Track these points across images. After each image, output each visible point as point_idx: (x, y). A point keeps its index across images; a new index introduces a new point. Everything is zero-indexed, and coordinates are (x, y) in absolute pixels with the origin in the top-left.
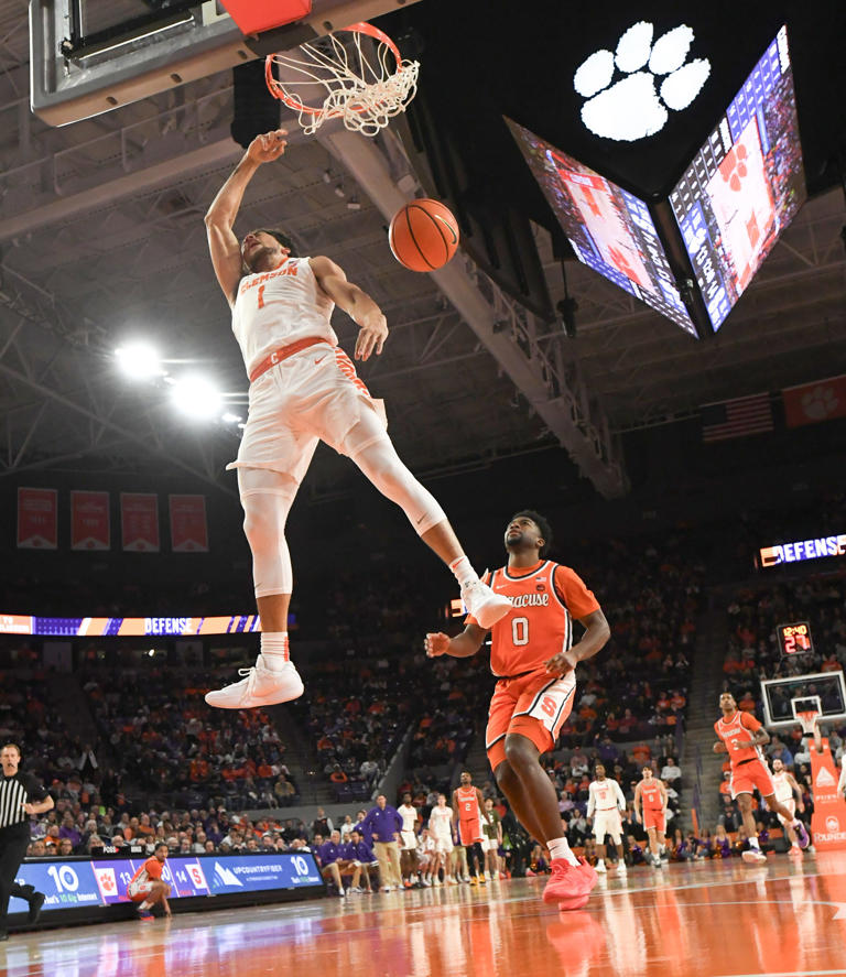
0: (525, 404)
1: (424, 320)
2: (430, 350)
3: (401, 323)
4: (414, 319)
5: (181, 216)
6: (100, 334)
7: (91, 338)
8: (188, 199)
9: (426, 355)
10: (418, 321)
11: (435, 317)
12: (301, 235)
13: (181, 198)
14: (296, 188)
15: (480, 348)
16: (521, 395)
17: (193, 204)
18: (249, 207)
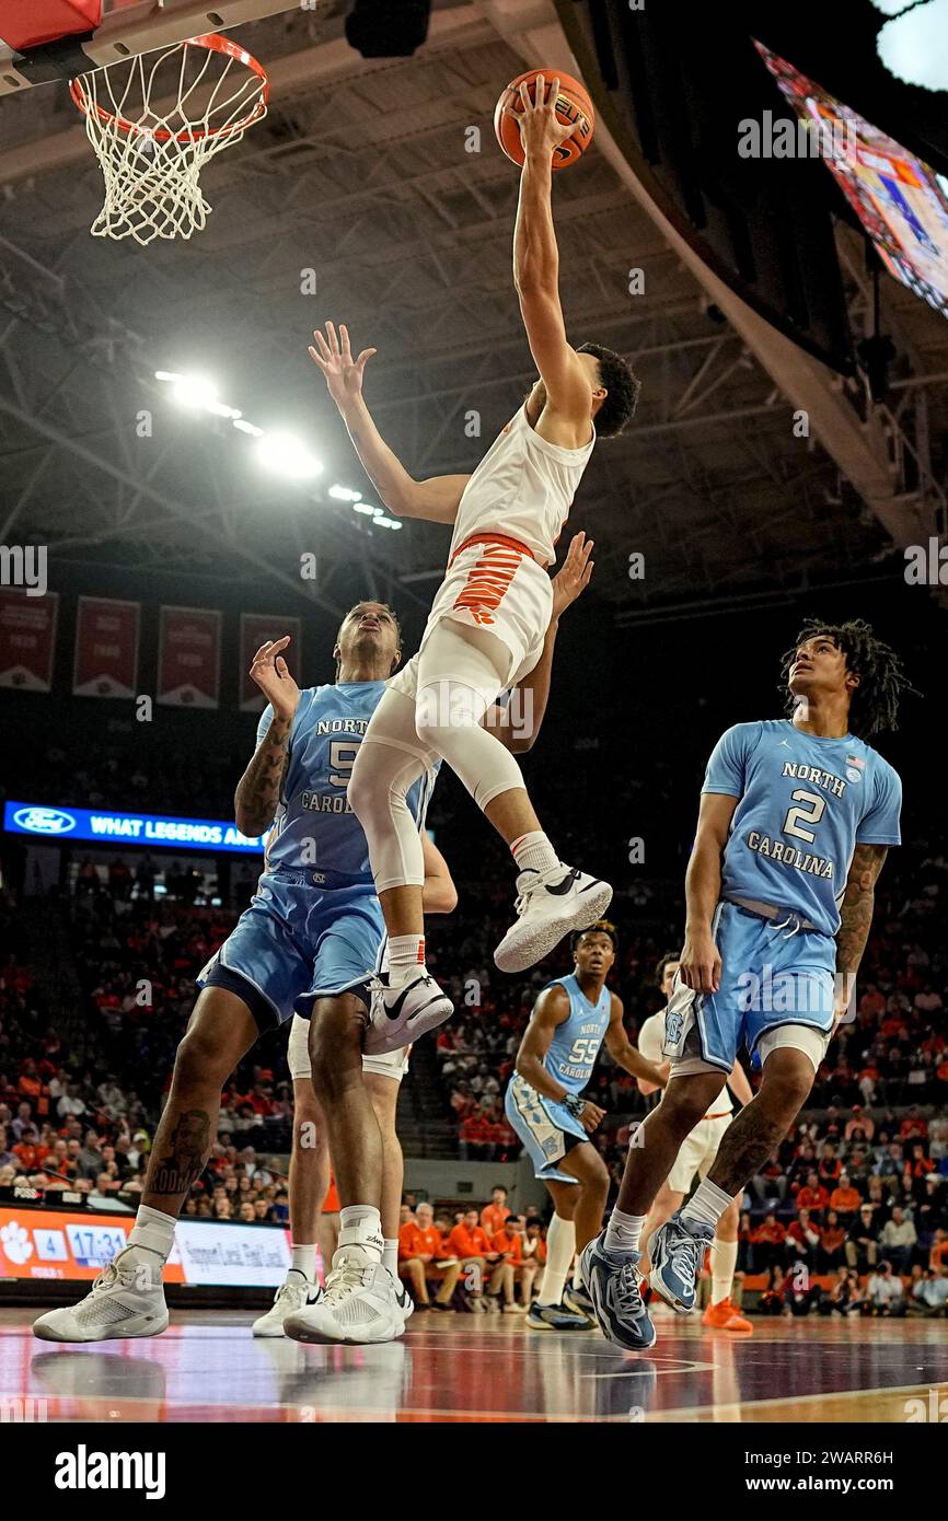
0: (853, 500)
1: (689, 343)
2: (695, 396)
3: (648, 346)
4: (672, 341)
5: (284, 154)
6: (132, 343)
7: (118, 348)
8: (296, 127)
9: (687, 404)
10: (680, 346)
11: (706, 340)
12: (483, 191)
13: (285, 125)
14: (479, 113)
15: (777, 401)
16: (848, 485)
17: (304, 135)
18: (397, 141)
